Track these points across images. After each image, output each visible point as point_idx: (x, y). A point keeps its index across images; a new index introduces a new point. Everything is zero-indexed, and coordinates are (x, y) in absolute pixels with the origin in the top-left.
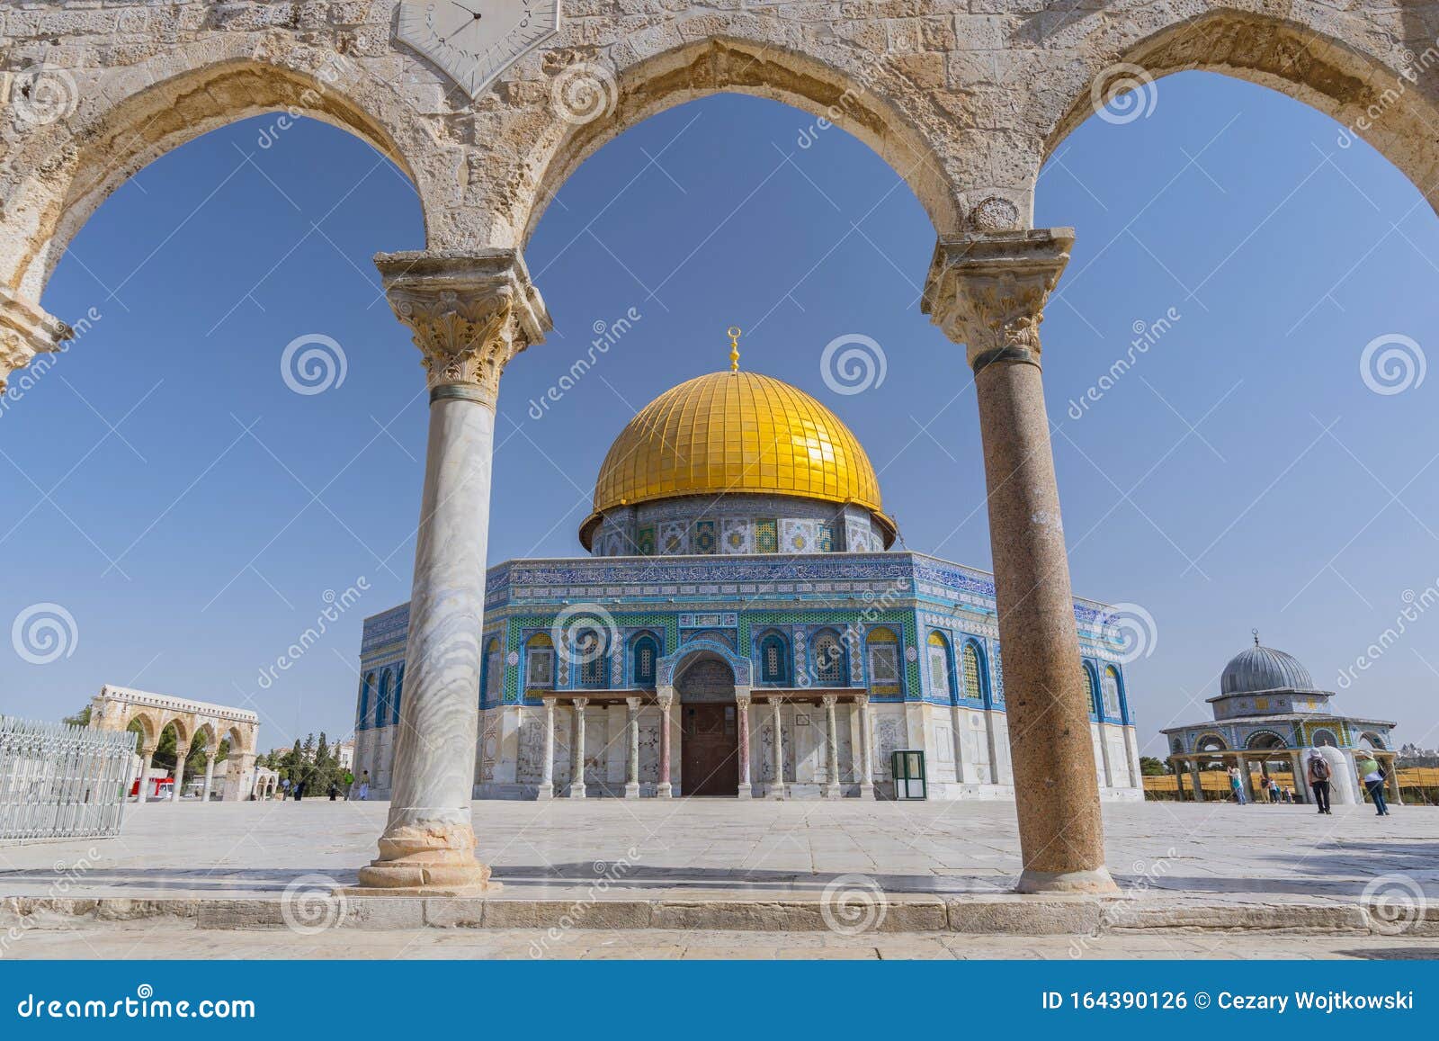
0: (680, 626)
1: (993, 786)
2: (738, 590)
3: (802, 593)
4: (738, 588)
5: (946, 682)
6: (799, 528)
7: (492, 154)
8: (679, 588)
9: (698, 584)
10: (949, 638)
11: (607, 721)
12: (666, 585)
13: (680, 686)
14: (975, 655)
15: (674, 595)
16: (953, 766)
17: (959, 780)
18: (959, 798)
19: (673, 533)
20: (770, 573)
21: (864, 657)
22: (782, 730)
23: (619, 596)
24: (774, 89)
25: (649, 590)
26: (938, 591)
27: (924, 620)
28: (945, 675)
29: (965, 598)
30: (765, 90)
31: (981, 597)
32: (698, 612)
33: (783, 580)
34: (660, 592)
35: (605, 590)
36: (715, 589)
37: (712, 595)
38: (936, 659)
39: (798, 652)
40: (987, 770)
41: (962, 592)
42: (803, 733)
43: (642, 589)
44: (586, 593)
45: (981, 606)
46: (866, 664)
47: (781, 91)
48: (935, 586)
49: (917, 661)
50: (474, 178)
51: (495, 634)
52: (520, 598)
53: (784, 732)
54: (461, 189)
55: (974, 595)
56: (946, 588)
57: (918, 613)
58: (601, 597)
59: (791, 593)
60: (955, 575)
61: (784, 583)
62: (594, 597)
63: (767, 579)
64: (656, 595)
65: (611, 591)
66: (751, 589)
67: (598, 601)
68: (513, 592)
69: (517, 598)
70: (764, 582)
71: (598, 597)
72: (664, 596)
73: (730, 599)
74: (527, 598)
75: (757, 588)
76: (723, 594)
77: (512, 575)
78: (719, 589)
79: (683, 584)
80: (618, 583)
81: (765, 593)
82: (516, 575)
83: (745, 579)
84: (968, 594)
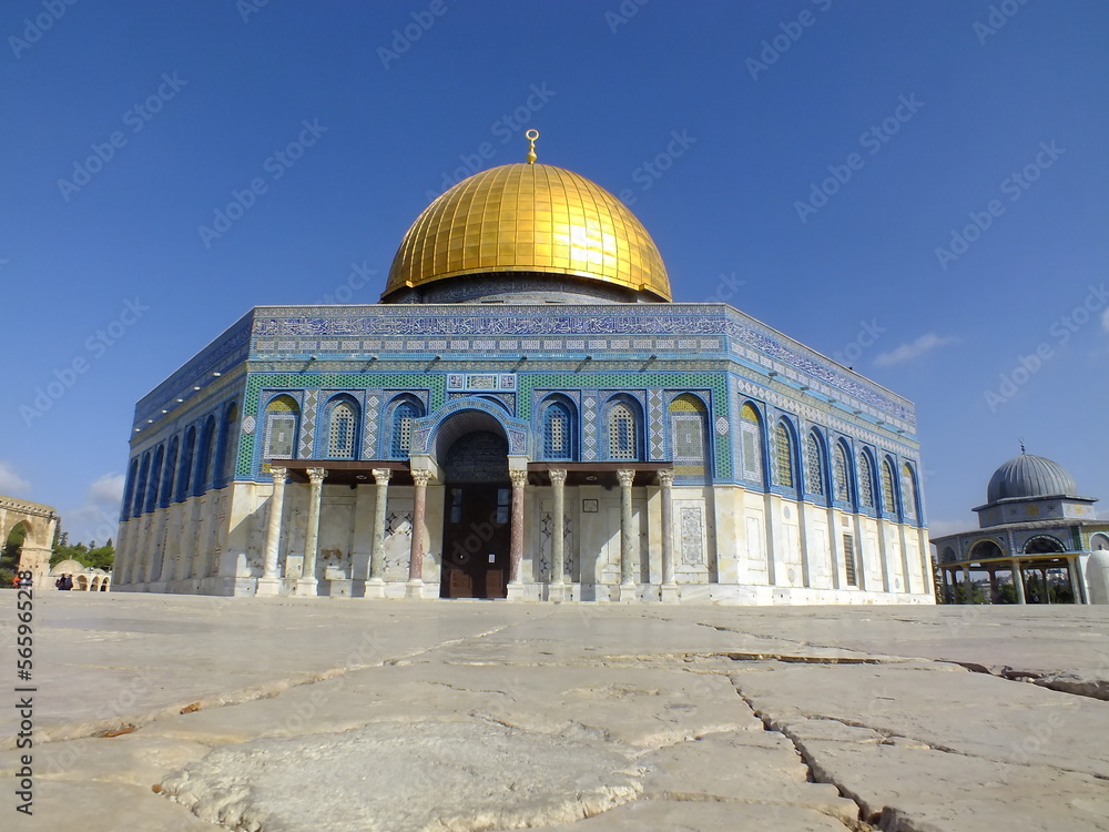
0: (449, 389)
1: (804, 590)
2: (520, 346)
3: (595, 351)
4: (520, 343)
5: (758, 464)
8: (449, 343)
9: (472, 336)
10: (762, 412)
11: (355, 504)
12: (434, 338)
13: (444, 461)
14: (788, 437)
15: (444, 351)
16: (764, 564)
17: (772, 582)
18: (770, 603)
20: (558, 326)
21: (665, 430)
22: (565, 516)
23: (378, 351)
25: (414, 345)
26: (752, 355)
27: (737, 386)
28: (757, 455)
29: (778, 367)
31: (794, 370)
32: (469, 372)
33: (574, 335)
34: (427, 347)
35: (361, 344)
36: (491, 345)
37: (488, 351)
38: (748, 436)
39: (587, 422)
40: (798, 571)
41: (776, 361)
42: (588, 522)
43: (405, 343)
44: (340, 347)
45: (794, 381)
46: (669, 439)
48: (749, 348)
49: (728, 434)
51: (234, 397)
52: (263, 352)
53: (567, 521)
55: (788, 367)
56: (760, 353)
57: (730, 376)
58: (356, 351)
59: (581, 351)
60: (769, 341)
61: (573, 338)
62: (348, 351)
63: (554, 334)
64: (422, 351)
65: (368, 345)
66: (535, 345)
67: (353, 356)
68: (256, 343)
69: (259, 351)
70: (550, 338)
71: (353, 352)
72: (431, 351)
73: (510, 356)
74: (271, 352)
75: (542, 343)
76: (502, 351)
77: (255, 324)
78: (497, 345)
79: (454, 338)
80: (377, 335)
81: (551, 351)
82: (259, 324)
83: (528, 333)
84: (782, 363)
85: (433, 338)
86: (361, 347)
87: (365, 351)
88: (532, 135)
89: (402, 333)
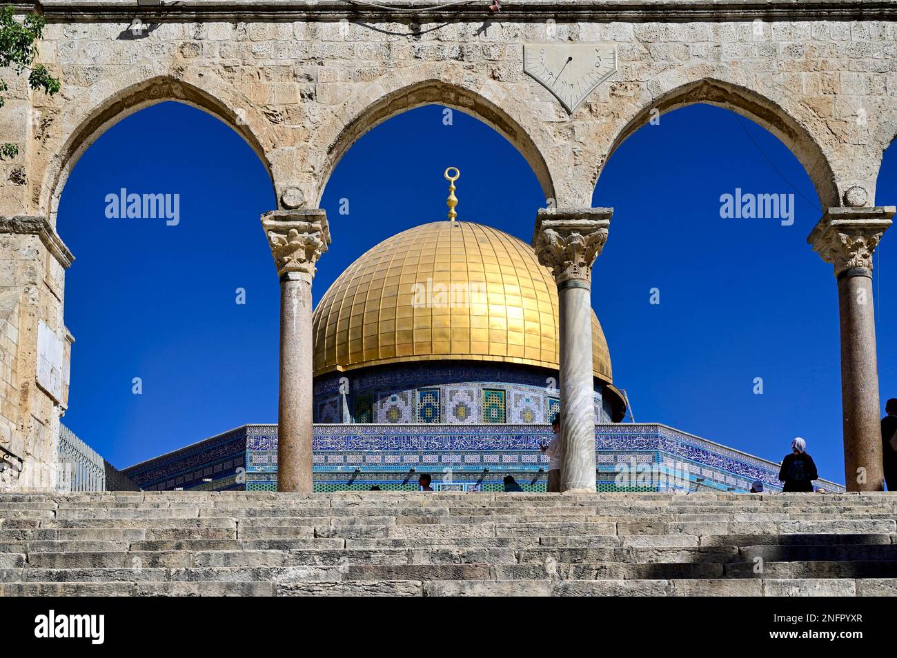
2: (482, 460)
4: (482, 457)
6: (527, 400)
7: (586, 148)
8: (421, 457)
12: (409, 453)
15: (417, 464)
19: (393, 403)
20: (514, 443)
23: (360, 464)
24: (732, 106)
25: (391, 459)
29: (707, 473)
30: (726, 105)
31: (722, 472)
32: (439, 482)
33: (528, 450)
34: (402, 460)
35: (345, 457)
36: (458, 459)
37: (456, 464)
41: (704, 467)
43: (383, 458)
45: (722, 482)
47: (735, 107)
48: (679, 459)
50: (577, 163)
52: (258, 464)
54: (570, 169)
55: (716, 471)
56: (690, 462)
58: (341, 464)
59: (535, 464)
60: (697, 450)
61: (527, 453)
62: (334, 464)
63: (511, 450)
64: (398, 464)
65: (351, 459)
66: (495, 459)
67: (339, 469)
68: (251, 457)
69: (255, 464)
70: (507, 453)
71: (338, 464)
72: (406, 464)
73: (473, 468)
74: (266, 464)
75: (501, 457)
76: (467, 464)
77: (248, 441)
78: (463, 458)
79: (425, 453)
80: (359, 451)
81: (509, 464)
82: (252, 440)
83: (489, 448)
84: (710, 469)
85: (407, 453)
86: (345, 461)
87: (349, 464)
88: (452, 174)
89: (381, 448)
